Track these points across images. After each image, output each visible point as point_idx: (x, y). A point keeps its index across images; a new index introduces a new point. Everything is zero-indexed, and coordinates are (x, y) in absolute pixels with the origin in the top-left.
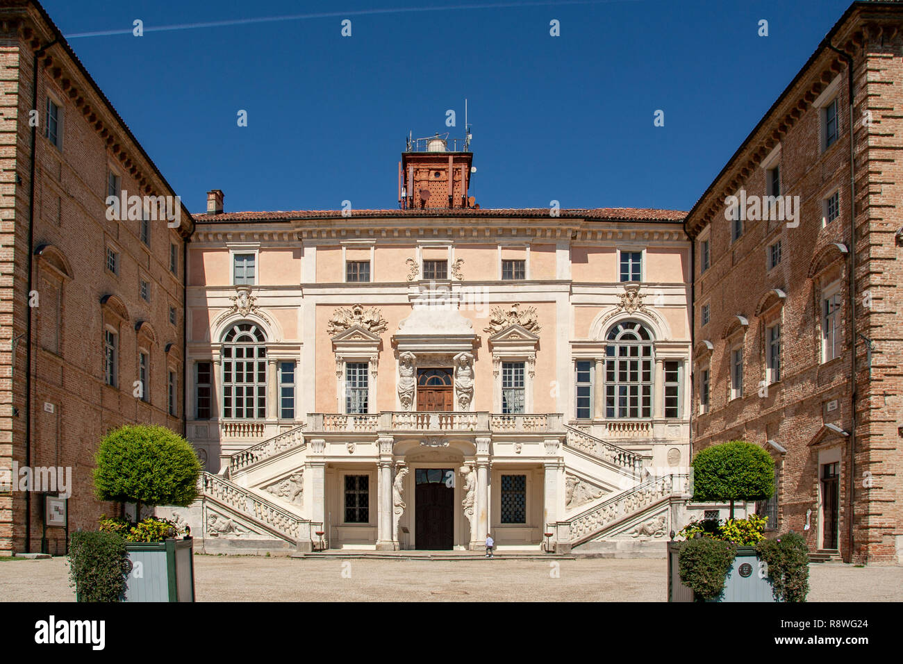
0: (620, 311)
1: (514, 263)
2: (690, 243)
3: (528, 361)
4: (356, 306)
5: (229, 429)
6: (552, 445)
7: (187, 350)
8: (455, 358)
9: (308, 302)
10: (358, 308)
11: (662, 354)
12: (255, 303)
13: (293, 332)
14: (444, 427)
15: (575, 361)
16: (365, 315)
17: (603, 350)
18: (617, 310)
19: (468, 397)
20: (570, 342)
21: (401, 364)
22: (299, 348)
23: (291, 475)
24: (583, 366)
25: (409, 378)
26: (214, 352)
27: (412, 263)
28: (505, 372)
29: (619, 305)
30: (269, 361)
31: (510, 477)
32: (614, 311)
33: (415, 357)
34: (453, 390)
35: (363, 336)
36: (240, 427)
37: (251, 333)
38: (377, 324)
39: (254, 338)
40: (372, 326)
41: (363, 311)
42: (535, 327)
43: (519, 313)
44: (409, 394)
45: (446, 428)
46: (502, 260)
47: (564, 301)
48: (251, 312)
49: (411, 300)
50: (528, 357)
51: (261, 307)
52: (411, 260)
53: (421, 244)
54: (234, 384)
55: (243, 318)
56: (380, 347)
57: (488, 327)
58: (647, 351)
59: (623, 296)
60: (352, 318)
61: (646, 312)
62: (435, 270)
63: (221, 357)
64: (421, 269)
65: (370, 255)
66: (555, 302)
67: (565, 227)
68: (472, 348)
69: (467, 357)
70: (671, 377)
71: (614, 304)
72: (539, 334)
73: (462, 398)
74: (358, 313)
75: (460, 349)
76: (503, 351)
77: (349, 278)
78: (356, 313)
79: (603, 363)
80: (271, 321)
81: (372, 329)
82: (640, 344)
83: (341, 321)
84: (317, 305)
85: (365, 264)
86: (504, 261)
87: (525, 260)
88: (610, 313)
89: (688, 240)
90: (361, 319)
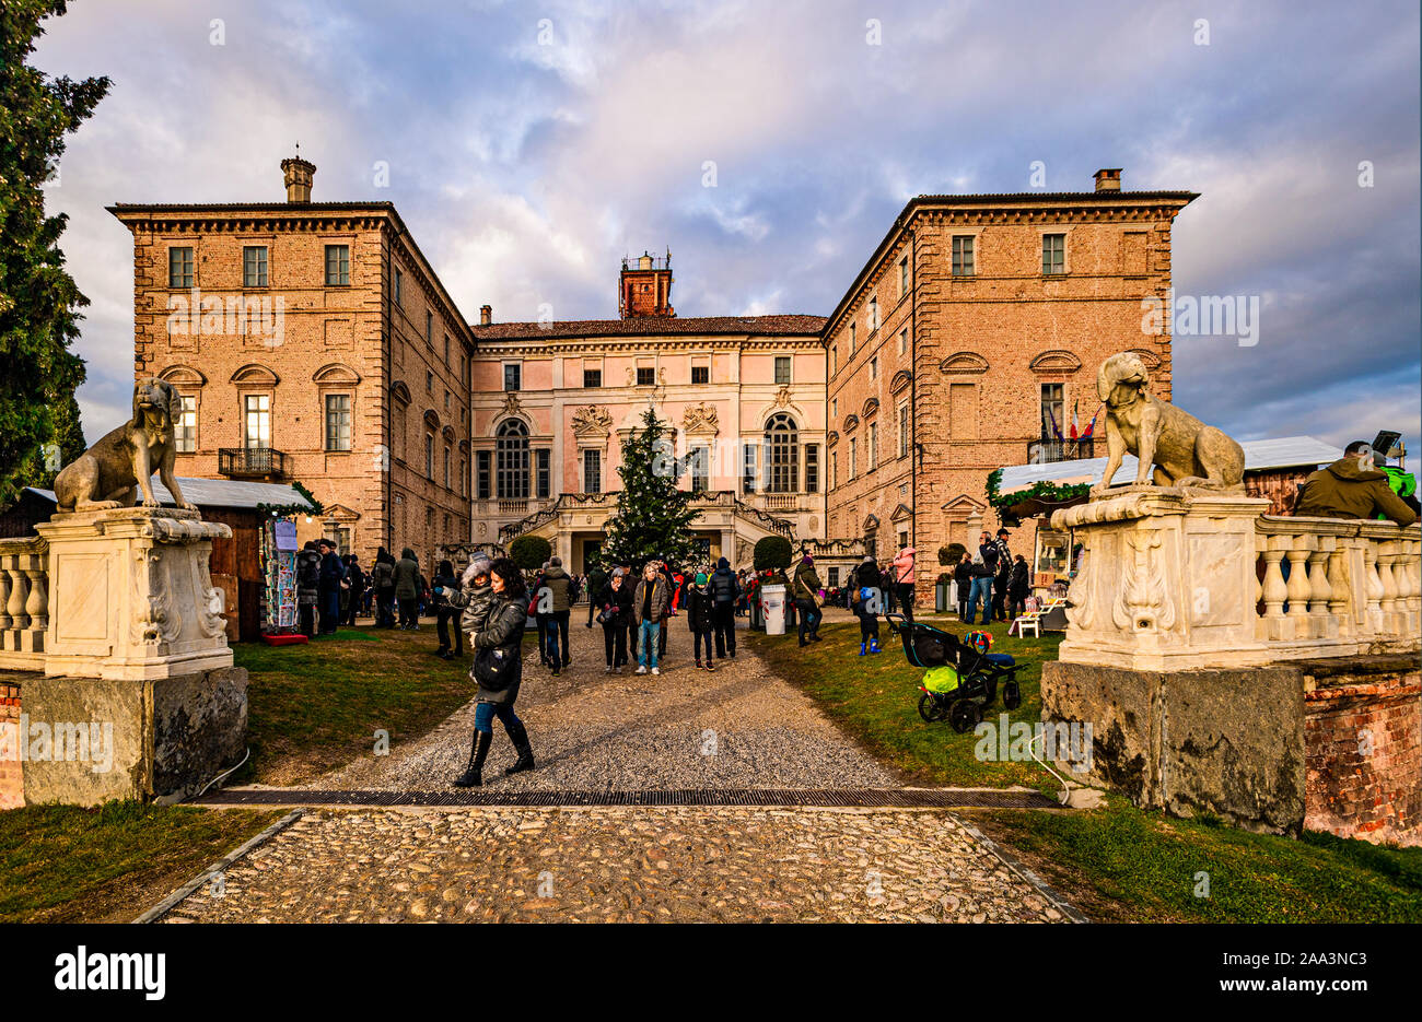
0: (775, 406)
1: (700, 369)
2: (825, 349)
4: (591, 406)
7: (472, 442)
9: (558, 402)
11: (805, 440)
12: (521, 404)
13: (548, 427)
16: (598, 413)
17: (763, 438)
20: (740, 432)
22: (552, 439)
26: (491, 444)
27: (629, 371)
29: (774, 401)
30: (530, 450)
32: (771, 406)
35: (596, 430)
36: (510, 504)
37: (518, 429)
38: (606, 420)
39: (520, 432)
40: (603, 421)
41: (596, 409)
42: (715, 420)
43: (704, 410)
46: (692, 368)
47: (735, 399)
48: (517, 411)
49: (629, 400)
51: (524, 407)
52: (629, 368)
53: (635, 355)
54: (505, 470)
55: (512, 416)
56: (609, 438)
57: (683, 421)
58: (794, 438)
59: (777, 394)
60: (589, 415)
61: (794, 407)
62: (646, 376)
63: (496, 448)
64: (636, 375)
65: (601, 364)
66: (729, 400)
67: (736, 340)
70: (812, 459)
71: (771, 401)
72: (719, 426)
74: (593, 411)
77: (586, 384)
78: (591, 411)
79: (763, 448)
80: (532, 419)
81: (603, 423)
82: (790, 432)
83: (581, 418)
84: (564, 405)
85: (597, 372)
87: (708, 367)
88: (768, 408)
89: (823, 347)
90: (595, 416)
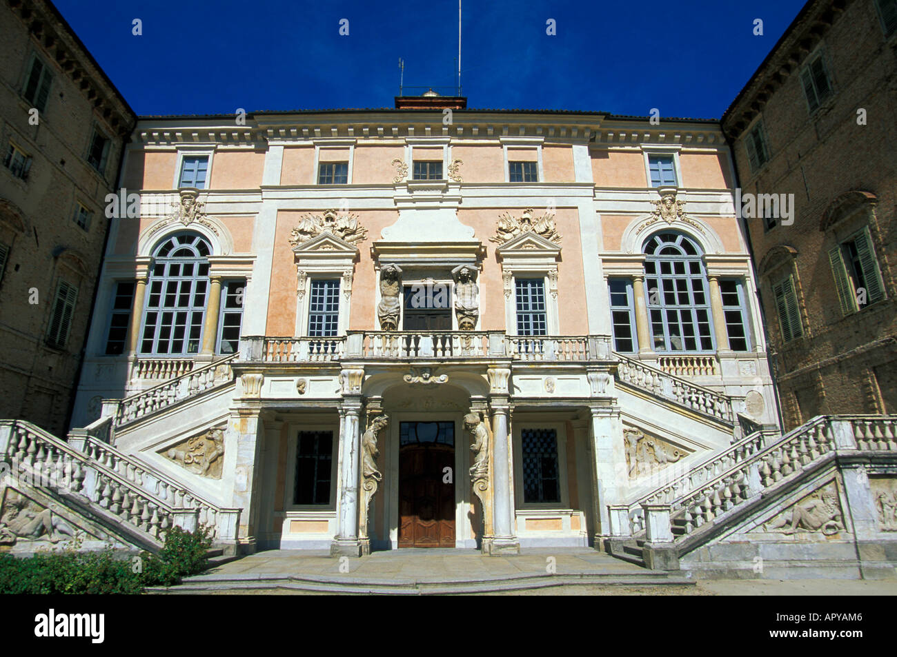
0: (656, 220)
1: (523, 164)
2: (728, 147)
3: (548, 276)
4: (328, 212)
5: (144, 369)
6: (598, 380)
7: (105, 265)
8: (454, 271)
9: (268, 207)
10: (330, 213)
11: (716, 270)
12: (202, 210)
13: (247, 244)
14: (440, 353)
15: (608, 278)
16: (339, 222)
17: (640, 265)
18: (652, 219)
19: (472, 322)
20: (600, 255)
21: (382, 278)
22: (251, 263)
23: (208, 430)
24: (618, 285)
25: (393, 298)
26: (139, 267)
27: (400, 164)
28: (518, 292)
29: (654, 213)
30: (212, 279)
31: (534, 433)
32: (649, 220)
33: (400, 270)
34: (451, 314)
35: (335, 246)
36: (160, 365)
37: (193, 247)
38: (354, 233)
39: (196, 252)
40: (347, 235)
41: (336, 218)
42: (554, 236)
43: (532, 221)
44: (392, 318)
45: (444, 355)
46: (509, 162)
47: (588, 208)
48: (196, 220)
49: (398, 204)
50: (548, 272)
51: (208, 214)
52: (399, 161)
53: (411, 143)
54: (161, 309)
55: (184, 227)
56: (357, 259)
57: (496, 236)
58: (695, 268)
59: (658, 203)
60: (322, 225)
61: (689, 222)
62: (428, 171)
63: (148, 275)
64: (410, 170)
65: (348, 155)
66: (577, 208)
67: (581, 126)
68: (475, 260)
69: (470, 270)
70: (730, 300)
71: (649, 212)
72: (560, 244)
73: (464, 323)
74: (330, 219)
75: (461, 260)
76: (516, 264)
77: (321, 180)
78: (327, 219)
79: (643, 281)
80: (219, 231)
81: (348, 238)
82: (685, 258)
83: (308, 229)
84: (279, 210)
85: (343, 166)
86: (512, 164)
87: (536, 162)
88: (644, 223)
89: (725, 144)
90: (333, 226)
